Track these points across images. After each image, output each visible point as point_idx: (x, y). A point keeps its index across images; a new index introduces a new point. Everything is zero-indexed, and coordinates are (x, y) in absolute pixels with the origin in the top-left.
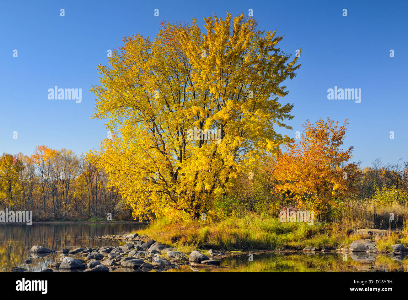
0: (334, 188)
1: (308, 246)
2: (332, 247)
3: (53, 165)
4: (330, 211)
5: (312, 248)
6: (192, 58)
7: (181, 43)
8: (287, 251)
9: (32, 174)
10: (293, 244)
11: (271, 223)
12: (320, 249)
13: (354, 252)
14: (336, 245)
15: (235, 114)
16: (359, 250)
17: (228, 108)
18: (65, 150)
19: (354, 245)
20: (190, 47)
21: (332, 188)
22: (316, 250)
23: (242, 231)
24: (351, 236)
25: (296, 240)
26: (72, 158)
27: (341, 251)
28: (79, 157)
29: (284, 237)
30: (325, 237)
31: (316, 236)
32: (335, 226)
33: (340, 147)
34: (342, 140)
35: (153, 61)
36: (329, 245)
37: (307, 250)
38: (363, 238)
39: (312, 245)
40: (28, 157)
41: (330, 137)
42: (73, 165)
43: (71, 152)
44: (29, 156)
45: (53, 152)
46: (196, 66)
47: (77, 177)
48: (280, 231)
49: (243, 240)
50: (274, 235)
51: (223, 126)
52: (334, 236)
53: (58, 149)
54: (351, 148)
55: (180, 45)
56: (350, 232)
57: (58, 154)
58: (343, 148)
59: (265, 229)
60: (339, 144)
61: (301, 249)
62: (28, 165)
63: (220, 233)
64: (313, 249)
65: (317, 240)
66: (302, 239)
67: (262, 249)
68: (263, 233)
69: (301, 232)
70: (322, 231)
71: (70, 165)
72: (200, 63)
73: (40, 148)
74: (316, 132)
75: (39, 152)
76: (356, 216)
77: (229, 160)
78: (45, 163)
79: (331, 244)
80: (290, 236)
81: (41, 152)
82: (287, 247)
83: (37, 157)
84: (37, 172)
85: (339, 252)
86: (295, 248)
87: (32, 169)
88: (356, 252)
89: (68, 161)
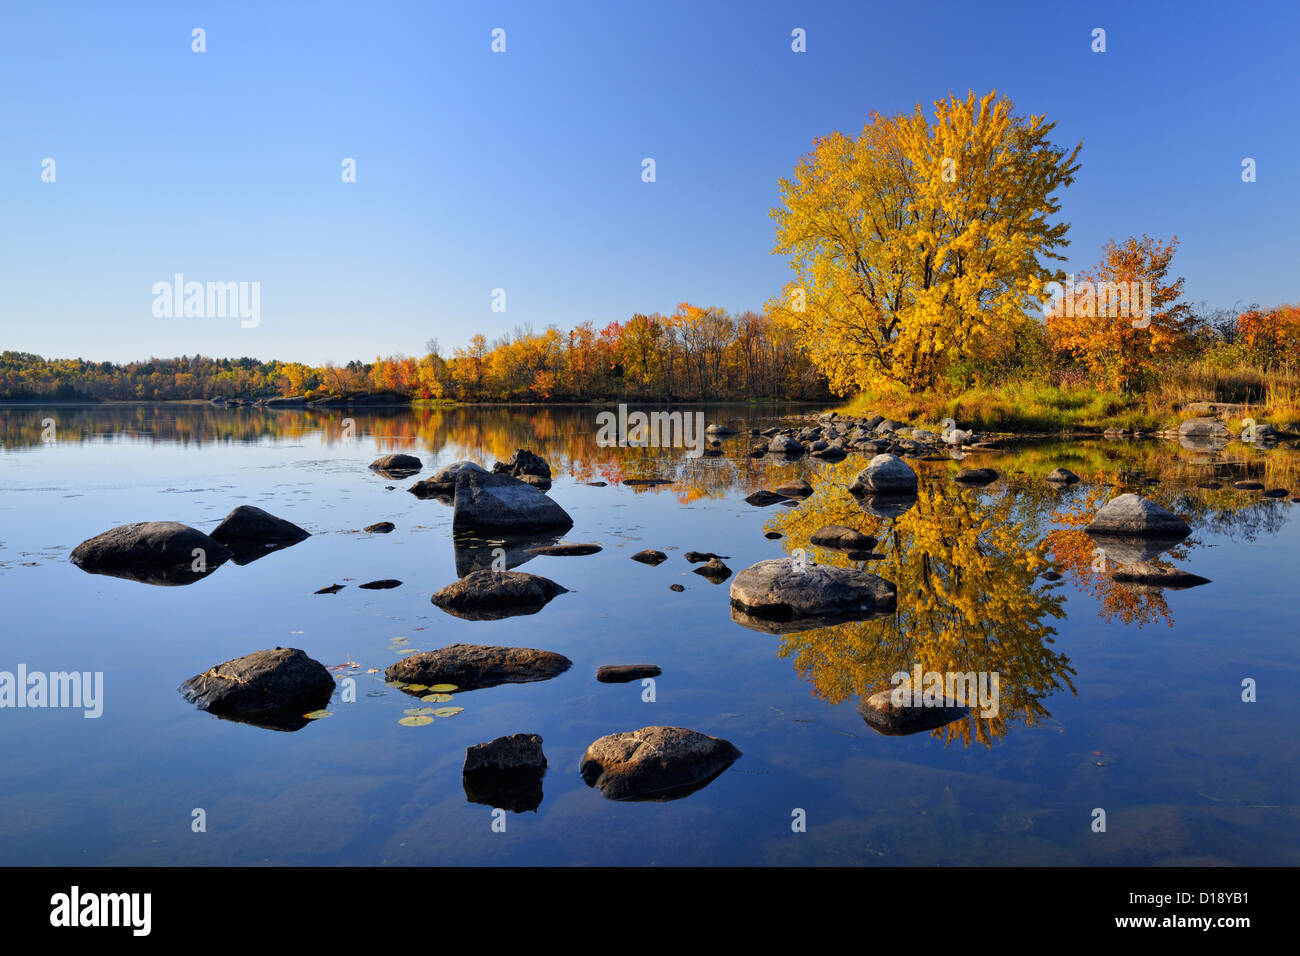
0: (1153, 342)
1: (1111, 428)
2: (1150, 429)
3: (700, 329)
4: (1141, 376)
5: (1118, 430)
6: (918, 160)
7: (900, 139)
8: (1079, 434)
9: (673, 341)
10: (1087, 423)
11: (1051, 394)
12: (1131, 432)
13: (1187, 436)
14: (1156, 427)
15: (981, 240)
16: (1197, 433)
17: (972, 231)
18: (715, 309)
19: (1188, 426)
20: (915, 144)
21: (1150, 342)
22: (1125, 432)
23: (1009, 405)
24: (1181, 413)
25: (1091, 419)
26: (724, 318)
27: (1165, 435)
28: (732, 317)
29: (1071, 413)
30: (1137, 414)
31: (1124, 412)
32: (1150, 397)
33: (1162, 280)
34: (1166, 268)
35: (859, 168)
36: (1146, 426)
37: (1108, 434)
38: (1200, 415)
39: (1118, 425)
40: (666, 319)
41: (1147, 264)
42: (725, 329)
43: (722, 311)
44: (669, 317)
45: (700, 312)
46: (923, 172)
47: (731, 344)
48: (1064, 405)
49: (1012, 417)
50: (1055, 411)
51: (961, 259)
52: (1152, 413)
53: (705, 307)
54: (1181, 281)
55: (898, 143)
56: (1176, 408)
57: (706, 314)
58: (1168, 281)
59: (1042, 402)
60: (1161, 275)
61: (1101, 431)
62: (667, 329)
63: (977, 407)
64: (1121, 432)
65: (1126, 418)
66: (1100, 418)
67: (1040, 431)
68: (1039, 407)
69: (1099, 404)
70: (1133, 406)
71: (722, 329)
72: (930, 167)
73: (683, 306)
74: (1124, 258)
75: (681, 312)
76: (1185, 382)
77: (972, 308)
78: (689, 326)
79: (1148, 424)
80: (1082, 412)
81: (684, 311)
82: (1079, 428)
83: (678, 318)
84: (679, 337)
85: (1161, 437)
86: (1090, 429)
87: (672, 335)
88: (1191, 436)
89: (719, 322)
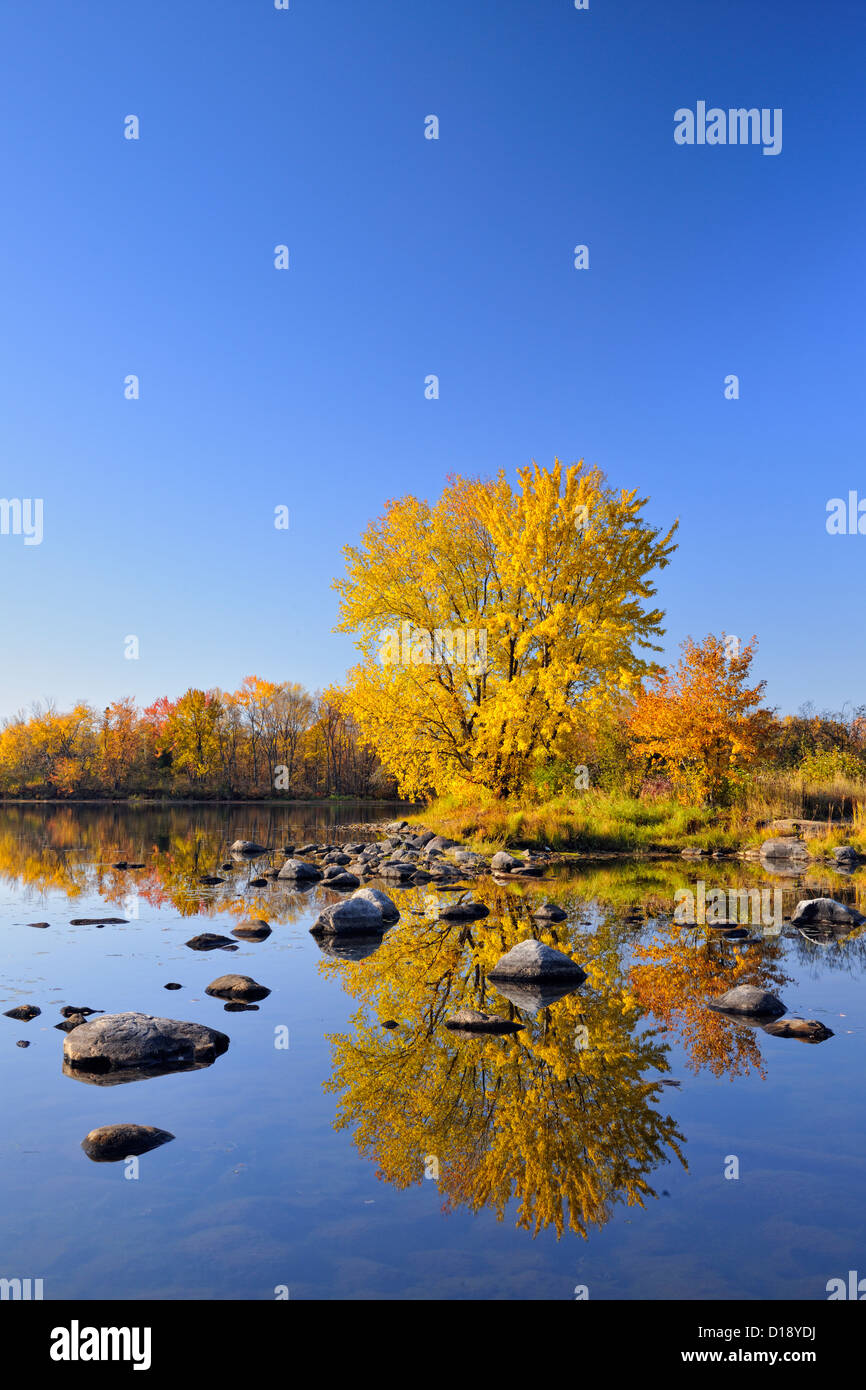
0: (733, 751)
1: (689, 847)
2: (730, 849)
3: (271, 709)
4: (726, 787)
5: (696, 850)
6: (497, 534)
7: (479, 509)
8: (653, 854)
9: (236, 723)
10: (664, 842)
11: (628, 807)
12: (710, 852)
13: (767, 857)
14: (737, 846)
15: (568, 626)
16: (777, 855)
17: (557, 617)
18: (290, 684)
19: (769, 847)
20: (494, 515)
21: (730, 751)
22: (703, 853)
23: (579, 820)
24: (763, 832)
25: (669, 837)
26: (301, 697)
27: (745, 855)
28: (312, 695)
29: (648, 830)
30: (718, 832)
31: (703, 830)
32: (735, 812)
33: (744, 682)
34: (747, 670)
35: (434, 539)
36: (726, 846)
37: (686, 854)
38: (783, 835)
39: (696, 845)
40: (229, 696)
41: (727, 667)
42: (302, 708)
43: (299, 687)
44: (232, 693)
45: (271, 687)
46: (503, 546)
47: (309, 728)
48: (642, 821)
49: (581, 835)
50: (632, 827)
51: (547, 646)
52: (733, 830)
53: (278, 682)
54: (763, 684)
55: (477, 513)
56: (761, 825)
57: (279, 691)
58: (749, 684)
59: (619, 817)
60: (743, 676)
61: (679, 852)
62: (230, 709)
63: (542, 823)
64: (699, 852)
65: (705, 836)
66: (679, 835)
67: (611, 850)
68: (613, 823)
69: (678, 822)
70: (713, 822)
71: (298, 709)
72: (511, 542)
73: (250, 681)
74: (703, 657)
75: (247, 686)
76: (771, 796)
77: (558, 702)
78: (257, 705)
79: (728, 845)
80: (660, 829)
81: (251, 687)
82: (654, 848)
83: (244, 695)
84: (244, 719)
85: (742, 858)
86: (667, 849)
87: (236, 715)
88: (771, 858)
89: (294, 701)
